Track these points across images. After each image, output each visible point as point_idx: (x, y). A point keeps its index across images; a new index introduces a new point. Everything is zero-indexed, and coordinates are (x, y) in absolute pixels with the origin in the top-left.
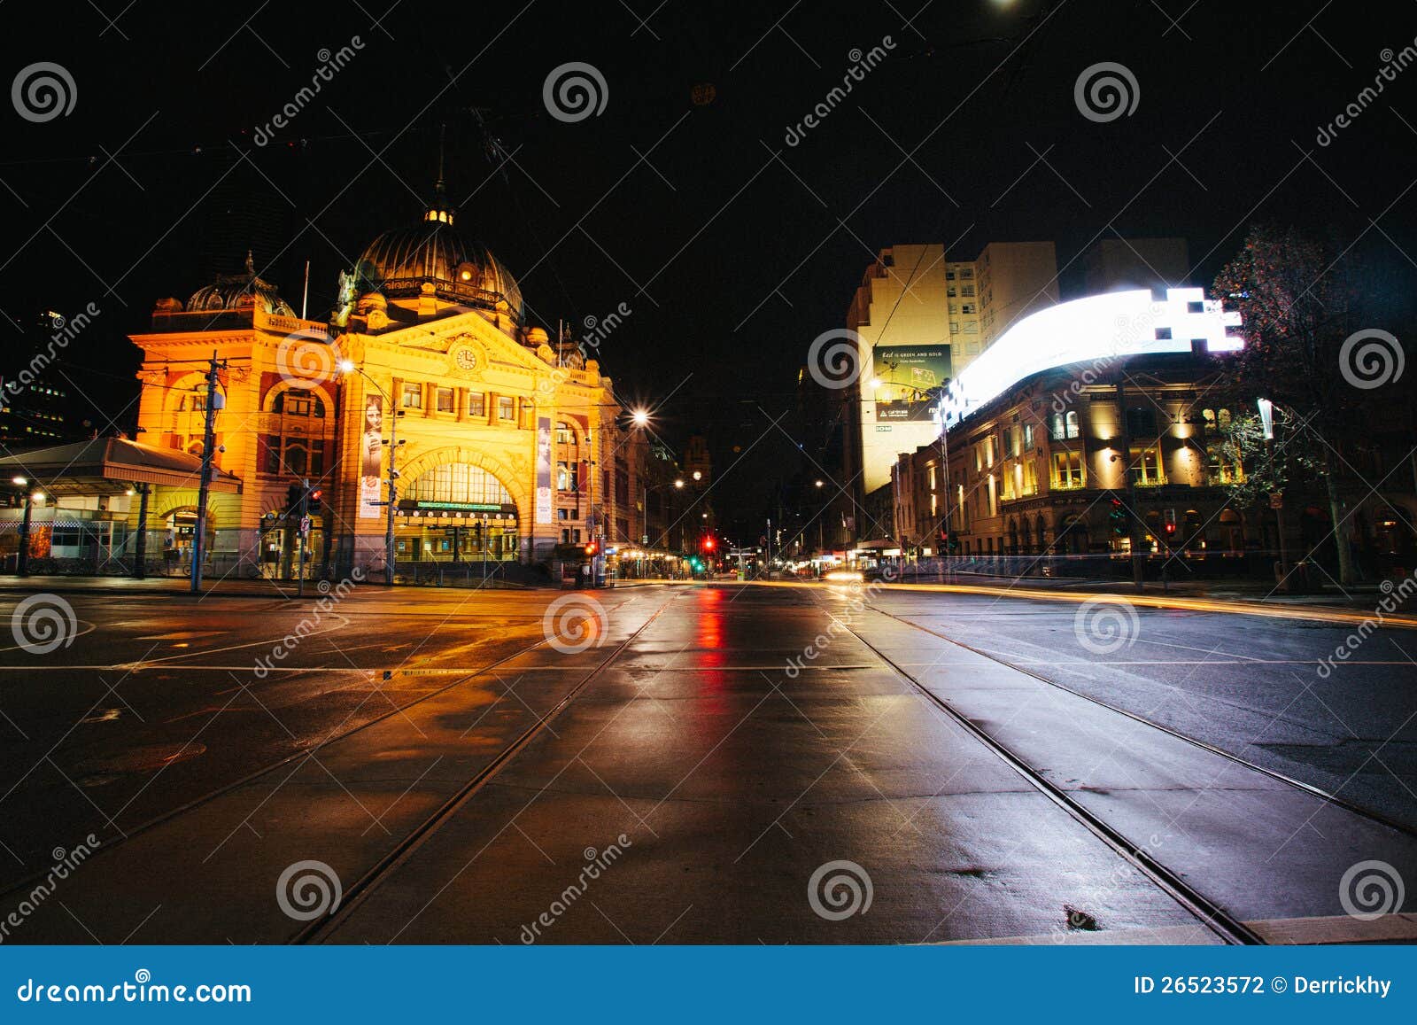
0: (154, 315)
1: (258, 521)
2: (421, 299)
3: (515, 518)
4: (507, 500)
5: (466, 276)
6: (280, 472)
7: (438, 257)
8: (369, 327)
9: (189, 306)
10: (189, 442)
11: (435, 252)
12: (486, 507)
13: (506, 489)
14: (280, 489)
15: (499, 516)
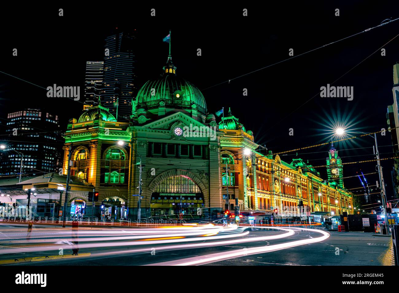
1: (101, 203)
2: (160, 108)
3: (202, 199)
4: (199, 191)
5: (178, 96)
7: (166, 90)
8: (139, 123)
9: (79, 121)
10: (79, 171)
11: (165, 88)
12: (189, 195)
13: (198, 186)
14: (109, 190)
15: (195, 199)
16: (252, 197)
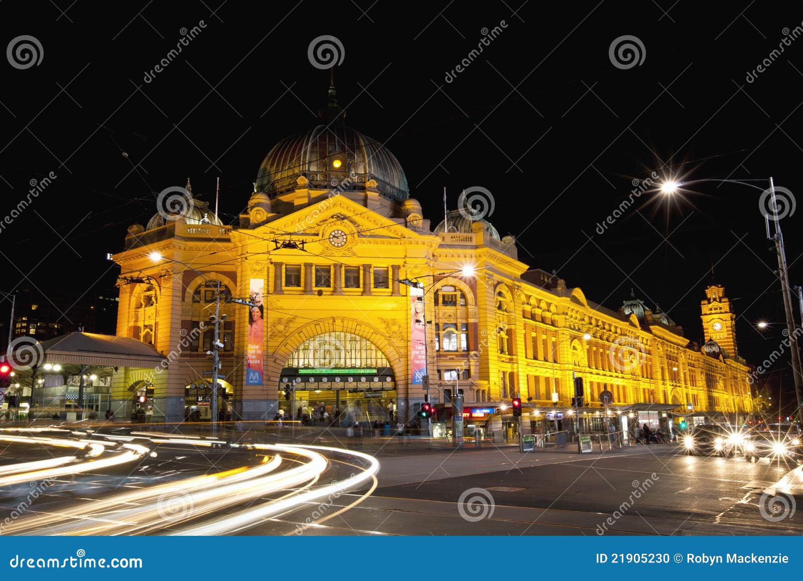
0: (126, 239)
1: (183, 391)
2: (296, 192)
3: (392, 381)
4: (384, 363)
5: (337, 164)
6: (199, 350)
7: (312, 152)
8: (251, 222)
9: (147, 228)
10: (144, 330)
11: (309, 149)
12: (362, 371)
13: (383, 353)
14: (200, 364)
15: (376, 379)
16: (512, 375)
